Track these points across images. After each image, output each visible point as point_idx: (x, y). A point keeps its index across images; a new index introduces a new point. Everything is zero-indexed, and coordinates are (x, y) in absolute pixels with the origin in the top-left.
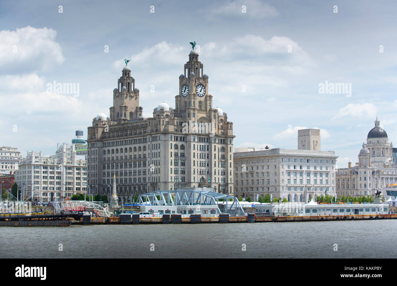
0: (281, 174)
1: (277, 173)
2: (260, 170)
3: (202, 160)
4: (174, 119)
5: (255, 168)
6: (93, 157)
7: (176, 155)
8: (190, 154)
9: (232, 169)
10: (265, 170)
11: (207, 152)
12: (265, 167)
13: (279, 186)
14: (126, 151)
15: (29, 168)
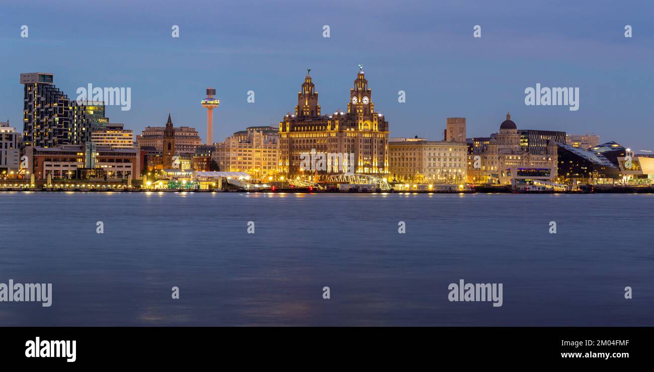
0: (424, 159)
1: (421, 158)
2: (409, 156)
3: (366, 150)
4: (347, 121)
5: (405, 154)
6: (284, 144)
7: (349, 146)
8: (358, 145)
9: (387, 155)
10: (412, 156)
11: (369, 144)
12: (413, 154)
13: (422, 168)
14: (304, 142)
15: (222, 151)
